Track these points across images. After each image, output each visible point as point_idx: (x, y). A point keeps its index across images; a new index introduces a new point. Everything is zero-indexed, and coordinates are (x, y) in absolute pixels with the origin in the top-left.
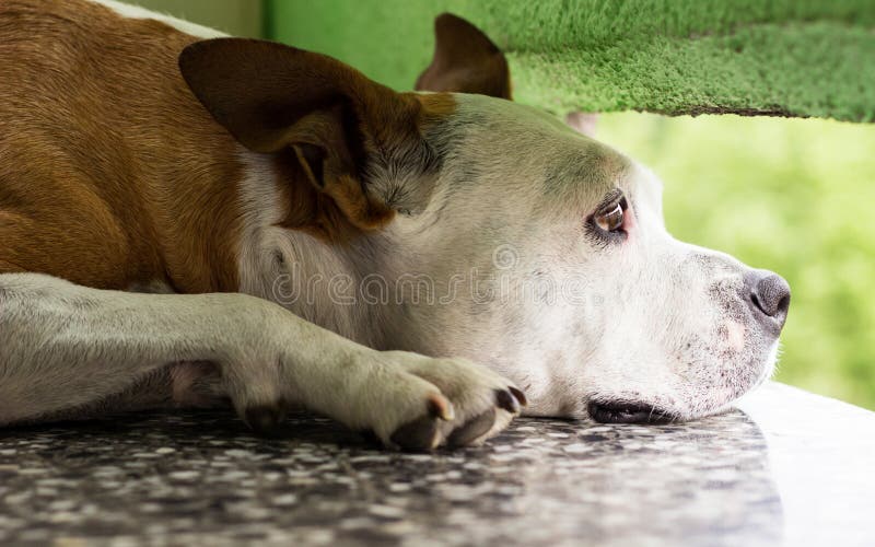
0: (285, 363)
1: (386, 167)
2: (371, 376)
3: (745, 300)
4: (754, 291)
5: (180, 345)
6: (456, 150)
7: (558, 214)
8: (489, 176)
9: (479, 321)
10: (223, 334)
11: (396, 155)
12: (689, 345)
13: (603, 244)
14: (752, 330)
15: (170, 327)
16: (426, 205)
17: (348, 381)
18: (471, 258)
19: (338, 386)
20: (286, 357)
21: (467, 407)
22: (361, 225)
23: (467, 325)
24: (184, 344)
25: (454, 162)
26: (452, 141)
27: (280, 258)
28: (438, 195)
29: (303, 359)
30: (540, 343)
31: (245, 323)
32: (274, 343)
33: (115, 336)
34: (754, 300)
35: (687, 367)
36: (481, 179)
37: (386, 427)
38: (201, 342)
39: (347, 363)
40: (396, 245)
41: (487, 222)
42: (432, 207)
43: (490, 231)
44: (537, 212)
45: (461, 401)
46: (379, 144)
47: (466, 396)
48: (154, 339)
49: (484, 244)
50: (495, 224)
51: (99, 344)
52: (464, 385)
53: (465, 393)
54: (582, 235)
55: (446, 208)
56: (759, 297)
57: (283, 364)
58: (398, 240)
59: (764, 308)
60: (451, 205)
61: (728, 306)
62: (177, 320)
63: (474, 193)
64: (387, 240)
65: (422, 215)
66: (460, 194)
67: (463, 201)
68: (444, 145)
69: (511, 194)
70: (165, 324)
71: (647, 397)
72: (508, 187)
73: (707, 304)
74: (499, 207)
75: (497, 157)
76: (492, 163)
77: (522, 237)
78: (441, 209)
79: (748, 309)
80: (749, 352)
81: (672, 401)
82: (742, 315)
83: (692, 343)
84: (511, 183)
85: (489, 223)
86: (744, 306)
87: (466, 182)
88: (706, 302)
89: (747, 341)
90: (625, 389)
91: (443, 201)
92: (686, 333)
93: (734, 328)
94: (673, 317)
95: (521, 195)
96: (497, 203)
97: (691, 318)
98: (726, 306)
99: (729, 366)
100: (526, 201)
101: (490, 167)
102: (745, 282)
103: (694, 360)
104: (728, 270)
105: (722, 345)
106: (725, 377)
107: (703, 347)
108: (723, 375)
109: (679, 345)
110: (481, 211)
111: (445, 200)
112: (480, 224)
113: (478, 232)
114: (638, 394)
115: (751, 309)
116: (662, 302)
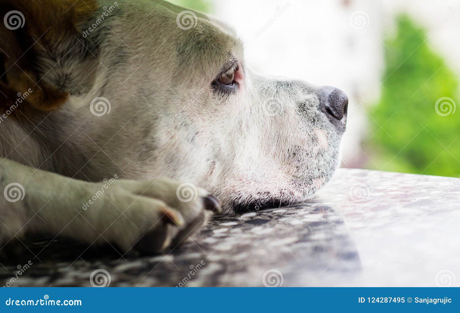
1: (55, 60)
3: (323, 112)
4: (327, 104)
6: (107, 40)
7: (192, 81)
8: (137, 56)
9: (147, 164)
11: (61, 49)
12: (294, 154)
13: (226, 96)
14: (331, 132)
16: (92, 85)
22: (43, 108)
23: (138, 168)
25: (107, 49)
26: (103, 32)
28: (100, 76)
30: (194, 173)
34: (328, 111)
35: (295, 169)
36: (131, 60)
40: (72, 118)
41: (141, 92)
42: (97, 86)
44: (176, 79)
46: (45, 43)
50: (147, 92)
54: (211, 94)
55: (108, 86)
56: (331, 109)
58: (73, 114)
59: (336, 115)
60: (112, 82)
61: (314, 120)
63: (128, 71)
64: (64, 115)
65: (89, 93)
66: (117, 73)
67: (121, 78)
68: (97, 36)
69: (155, 68)
71: (275, 194)
72: (152, 63)
73: (300, 123)
74: (149, 79)
75: (140, 40)
76: (136, 46)
77: (167, 99)
78: (104, 86)
79: (326, 118)
80: (332, 149)
81: (292, 194)
82: (324, 124)
83: (296, 152)
84: (153, 60)
85: (143, 92)
86: (324, 117)
87: (120, 63)
88: (299, 121)
89: (329, 141)
90: (258, 190)
91: (105, 80)
92: (291, 146)
93: (321, 135)
94: (279, 136)
95: (162, 67)
96: (146, 76)
97: (292, 135)
98: (312, 120)
99: (322, 163)
100: (167, 72)
101: (136, 49)
102: (320, 100)
103: (300, 163)
104: (305, 92)
105: (316, 150)
106: (320, 171)
107: (305, 154)
108: (319, 170)
109: (288, 155)
110: (135, 84)
111: (106, 79)
112: (135, 94)
113: (135, 100)
114: (269, 193)
115: (328, 117)
116: (269, 126)
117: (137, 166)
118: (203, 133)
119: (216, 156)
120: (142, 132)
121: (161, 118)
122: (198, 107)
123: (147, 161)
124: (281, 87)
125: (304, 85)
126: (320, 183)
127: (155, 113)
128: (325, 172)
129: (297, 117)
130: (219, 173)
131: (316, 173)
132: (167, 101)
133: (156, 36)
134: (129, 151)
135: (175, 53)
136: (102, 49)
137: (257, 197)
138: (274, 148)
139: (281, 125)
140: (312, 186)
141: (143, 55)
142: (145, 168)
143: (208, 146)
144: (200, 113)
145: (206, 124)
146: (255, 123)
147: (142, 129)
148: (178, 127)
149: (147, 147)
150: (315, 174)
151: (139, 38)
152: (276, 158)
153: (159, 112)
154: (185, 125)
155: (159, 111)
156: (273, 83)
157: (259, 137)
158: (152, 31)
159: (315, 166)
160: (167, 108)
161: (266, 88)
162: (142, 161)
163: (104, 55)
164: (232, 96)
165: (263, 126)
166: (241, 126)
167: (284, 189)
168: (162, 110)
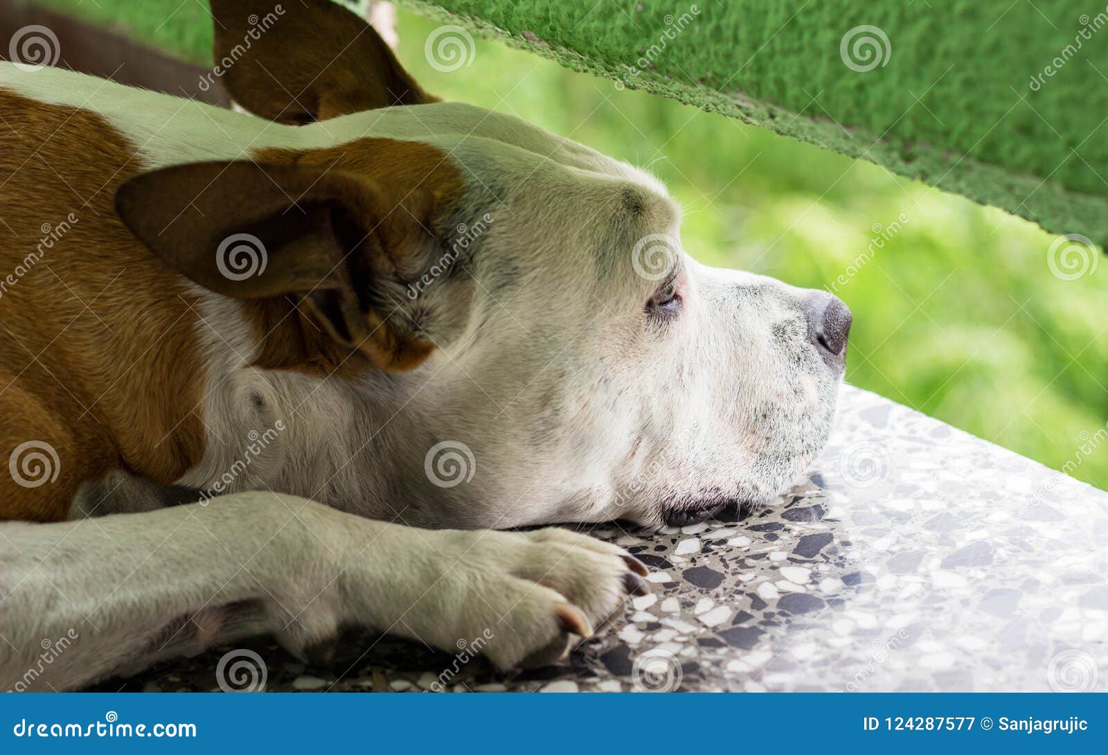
0: (349, 589)
2: (471, 593)
3: (813, 344)
4: (819, 329)
5: (210, 591)
6: (485, 247)
8: (535, 272)
10: (260, 565)
12: (765, 416)
15: (187, 566)
16: (466, 326)
17: (444, 604)
18: (525, 377)
19: (431, 609)
20: (348, 580)
21: (596, 607)
24: (214, 589)
25: (486, 264)
27: (258, 402)
28: (476, 310)
29: (372, 579)
31: (283, 545)
32: (329, 563)
33: (122, 595)
34: (821, 341)
35: (764, 442)
36: (524, 280)
37: (509, 658)
38: (235, 581)
39: (431, 575)
41: (538, 330)
42: (472, 327)
43: (543, 340)
44: (592, 306)
45: (588, 602)
47: (591, 593)
48: (173, 589)
49: (538, 360)
50: (548, 331)
51: (106, 613)
52: (584, 578)
53: (589, 590)
54: (644, 322)
55: (487, 324)
56: (825, 337)
57: (347, 588)
59: (833, 348)
60: (493, 319)
61: (799, 359)
62: (191, 555)
63: (519, 299)
64: (418, 375)
69: (563, 291)
70: (179, 563)
71: (729, 491)
72: (557, 282)
73: (777, 362)
74: (551, 310)
75: (538, 244)
76: (532, 256)
77: (579, 340)
78: (482, 325)
79: (818, 355)
80: (825, 406)
81: (756, 488)
82: (814, 365)
83: (768, 413)
84: (560, 277)
85: (540, 331)
86: (815, 353)
87: (507, 287)
88: (776, 359)
89: (822, 394)
90: (702, 485)
91: (483, 316)
92: (759, 402)
93: (808, 383)
94: (741, 386)
95: (574, 288)
96: (548, 305)
97: (762, 382)
98: (796, 359)
99: (808, 429)
100: (580, 296)
101: (533, 259)
102: (808, 322)
103: (773, 432)
104: (784, 306)
105: (799, 408)
106: (805, 443)
107: (781, 415)
108: (803, 441)
109: (754, 418)
110: (529, 318)
111: (485, 314)
112: (529, 334)
113: (529, 344)
114: (718, 489)
115: (820, 353)
116: (725, 368)
117: (526, 453)
118: (629, 390)
119: (644, 428)
120: (540, 399)
121: (570, 372)
122: (622, 345)
123: (543, 447)
124: (745, 298)
125: (781, 293)
126: (804, 462)
127: (561, 364)
128: (813, 445)
129: (772, 352)
130: (646, 454)
131: (799, 447)
132: (579, 343)
133: (561, 233)
134: (514, 431)
135: (592, 260)
136: (478, 265)
137: (699, 496)
138: (733, 404)
139: (746, 366)
140: (789, 471)
141: (545, 269)
142: (540, 457)
143: (633, 411)
144: (624, 357)
145: (633, 373)
146: (704, 365)
147: (540, 395)
148: (596, 386)
149: (545, 423)
150: (796, 448)
151: (536, 240)
152: (735, 424)
153: (567, 362)
154: (606, 381)
155: (566, 360)
156: (730, 290)
157: (709, 387)
158: (555, 224)
159: (796, 434)
160: (579, 354)
161: (720, 299)
162: (536, 447)
163: (481, 274)
164: (673, 323)
165: (715, 368)
166: (681, 375)
167: (742, 481)
168: (572, 358)
